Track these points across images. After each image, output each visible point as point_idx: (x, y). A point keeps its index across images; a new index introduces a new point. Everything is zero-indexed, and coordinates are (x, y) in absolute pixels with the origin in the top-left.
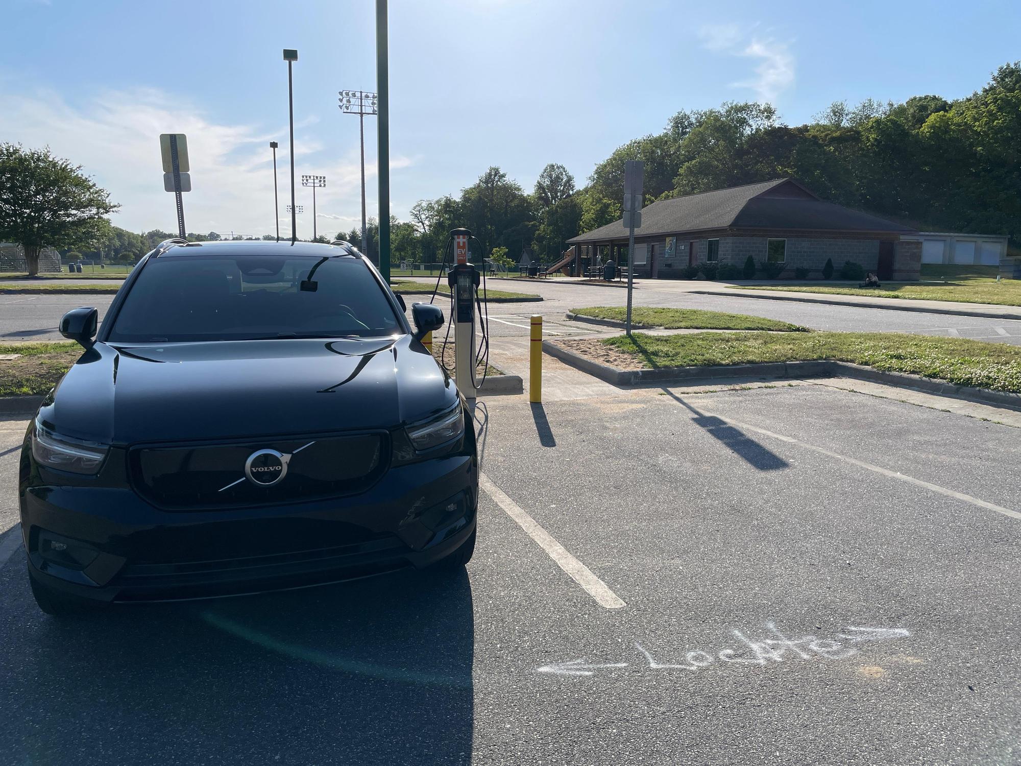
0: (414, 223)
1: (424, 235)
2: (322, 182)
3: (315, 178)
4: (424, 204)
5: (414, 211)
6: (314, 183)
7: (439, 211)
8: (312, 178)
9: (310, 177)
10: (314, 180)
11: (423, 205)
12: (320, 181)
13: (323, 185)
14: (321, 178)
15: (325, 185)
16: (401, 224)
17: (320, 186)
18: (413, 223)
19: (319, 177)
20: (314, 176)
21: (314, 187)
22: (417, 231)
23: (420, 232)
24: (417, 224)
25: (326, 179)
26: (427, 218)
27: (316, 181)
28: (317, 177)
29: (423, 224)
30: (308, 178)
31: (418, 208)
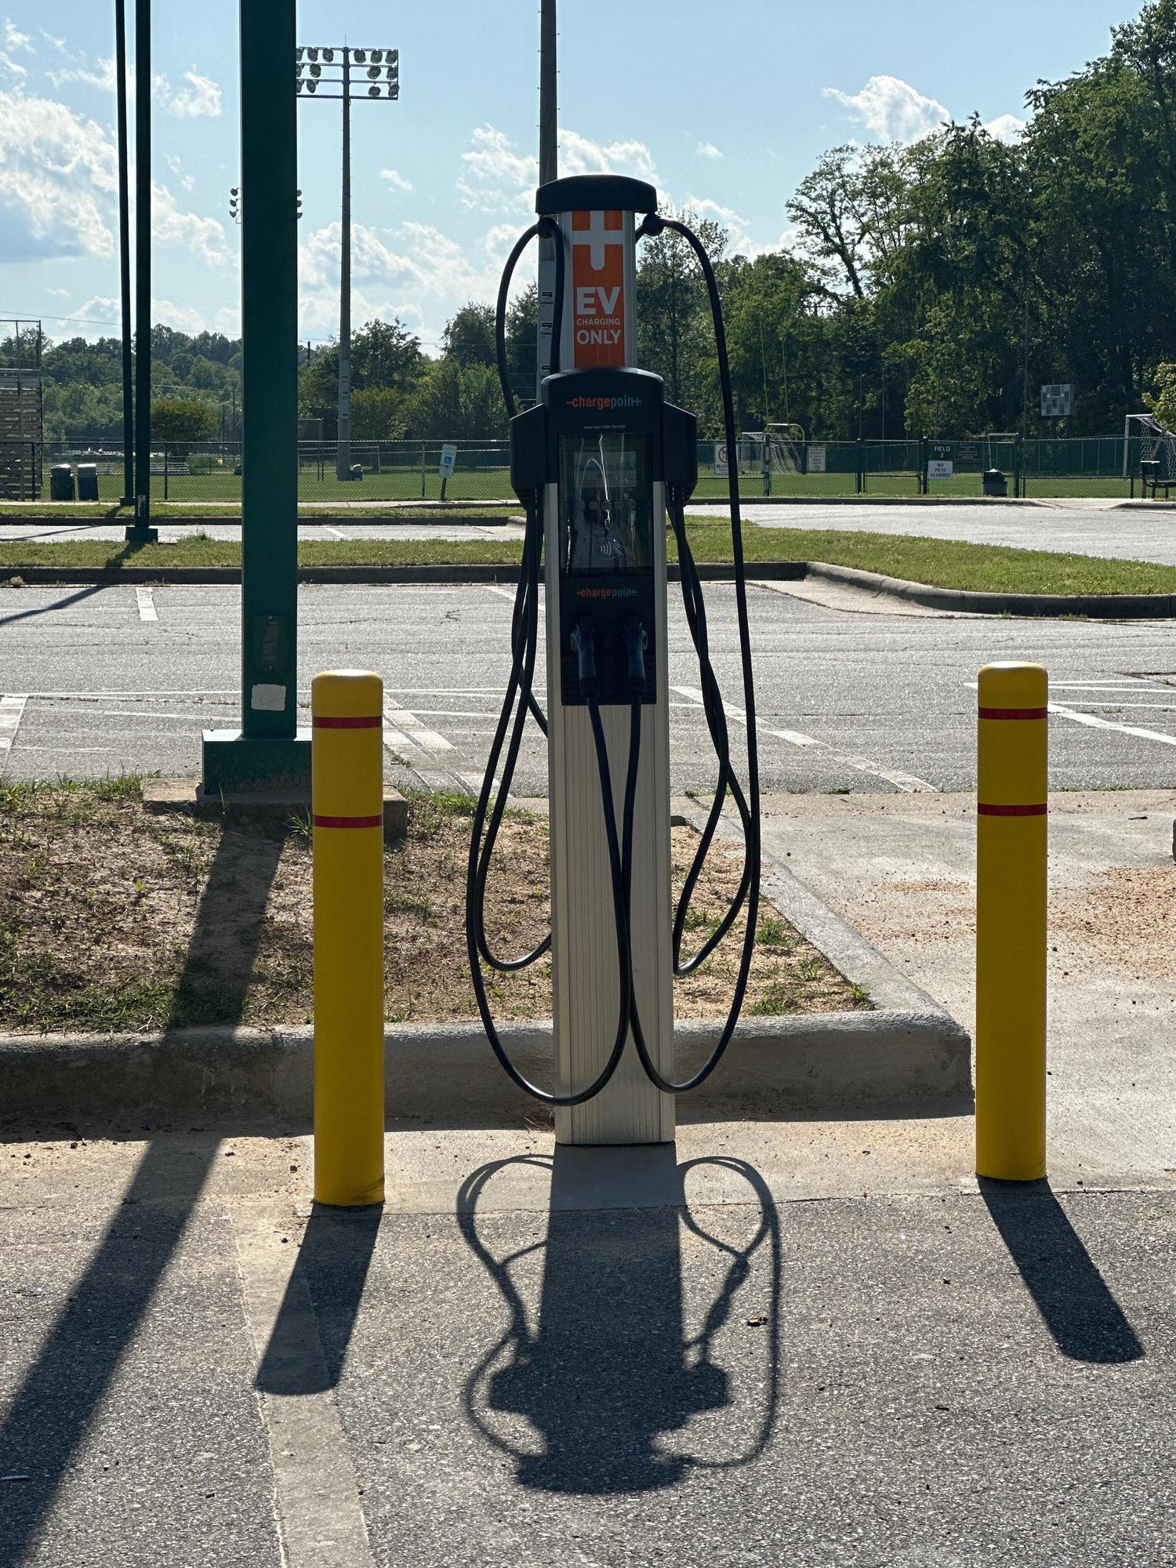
0: (806, 257)
1: (849, 308)
2: (383, 75)
3: (352, 60)
4: (855, 167)
5: (806, 202)
6: (346, 82)
7: (920, 196)
8: (338, 57)
9: (328, 54)
10: (346, 66)
11: (849, 168)
12: (374, 72)
13: (385, 91)
14: (377, 56)
15: (394, 90)
16: (752, 259)
17: (374, 93)
18: (800, 255)
19: (368, 55)
20: (346, 51)
21: (347, 98)
22: (820, 290)
23: (834, 296)
24: (820, 261)
25: (401, 64)
26: (865, 229)
27: (354, 73)
28: (360, 56)
29: (848, 261)
30: (320, 60)
31: (826, 186)
